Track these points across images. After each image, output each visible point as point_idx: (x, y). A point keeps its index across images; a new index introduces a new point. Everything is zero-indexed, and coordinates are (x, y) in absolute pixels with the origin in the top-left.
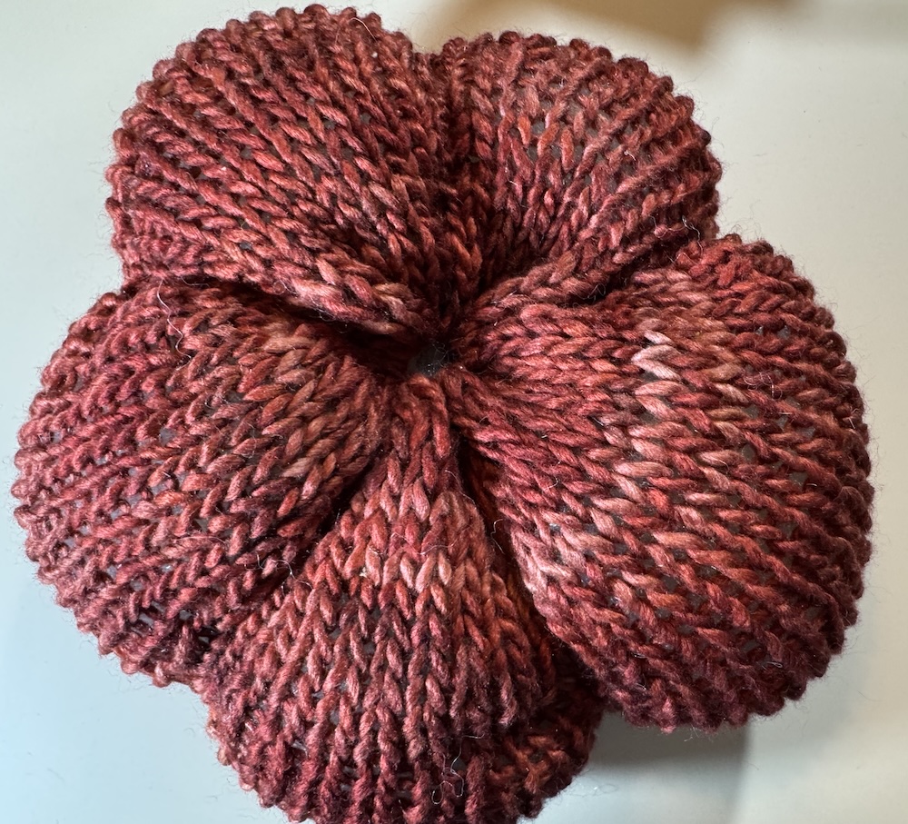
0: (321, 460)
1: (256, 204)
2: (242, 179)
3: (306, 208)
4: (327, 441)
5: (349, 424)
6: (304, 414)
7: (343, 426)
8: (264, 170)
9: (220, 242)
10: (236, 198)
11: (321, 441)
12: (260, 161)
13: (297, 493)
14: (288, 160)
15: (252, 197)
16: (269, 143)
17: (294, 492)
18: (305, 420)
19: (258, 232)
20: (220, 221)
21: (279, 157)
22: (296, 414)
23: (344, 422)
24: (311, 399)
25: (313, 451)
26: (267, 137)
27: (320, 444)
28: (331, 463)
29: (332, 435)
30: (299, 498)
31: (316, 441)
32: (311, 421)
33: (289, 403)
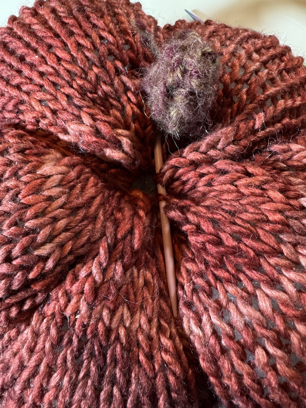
0: (62, 246)
1: (52, 78)
2: (46, 64)
3: (80, 82)
4: (68, 234)
5: (84, 223)
6: (55, 216)
7: (80, 225)
8: (59, 59)
9: (30, 99)
10: (42, 74)
11: (64, 233)
12: (58, 54)
13: (42, 266)
14: (75, 55)
15: (51, 74)
16: (65, 45)
17: (41, 265)
18: (55, 220)
19: (51, 94)
20: (30, 87)
21: (69, 53)
22: (50, 215)
23: (80, 222)
24: (61, 207)
25: (57, 240)
26: (65, 41)
27: (63, 236)
28: (68, 248)
29: (72, 230)
30: (43, 268)
31: (60, 234)
32: (59, 220)
33: (47, 208)
